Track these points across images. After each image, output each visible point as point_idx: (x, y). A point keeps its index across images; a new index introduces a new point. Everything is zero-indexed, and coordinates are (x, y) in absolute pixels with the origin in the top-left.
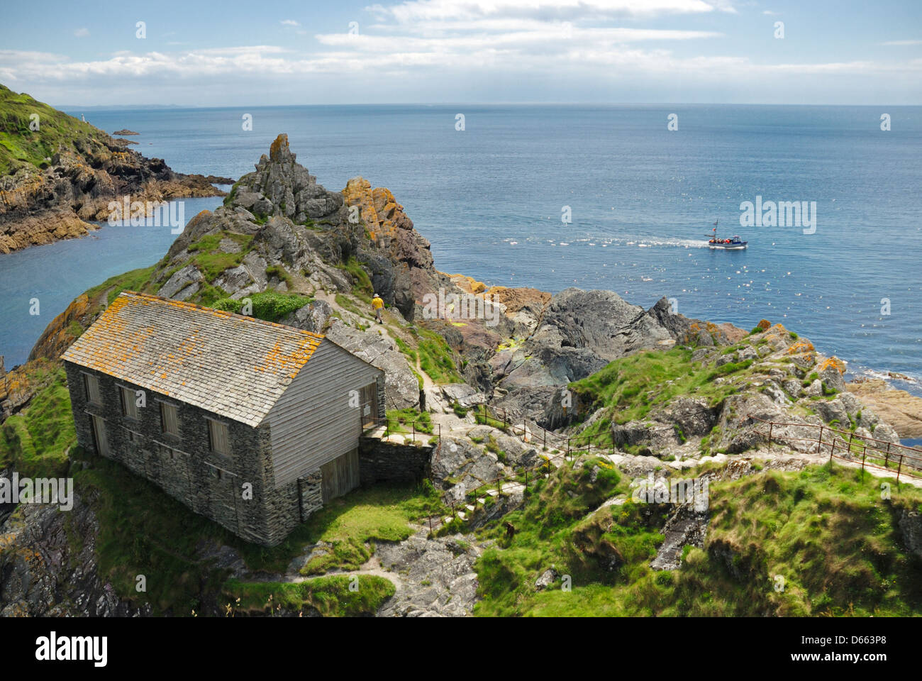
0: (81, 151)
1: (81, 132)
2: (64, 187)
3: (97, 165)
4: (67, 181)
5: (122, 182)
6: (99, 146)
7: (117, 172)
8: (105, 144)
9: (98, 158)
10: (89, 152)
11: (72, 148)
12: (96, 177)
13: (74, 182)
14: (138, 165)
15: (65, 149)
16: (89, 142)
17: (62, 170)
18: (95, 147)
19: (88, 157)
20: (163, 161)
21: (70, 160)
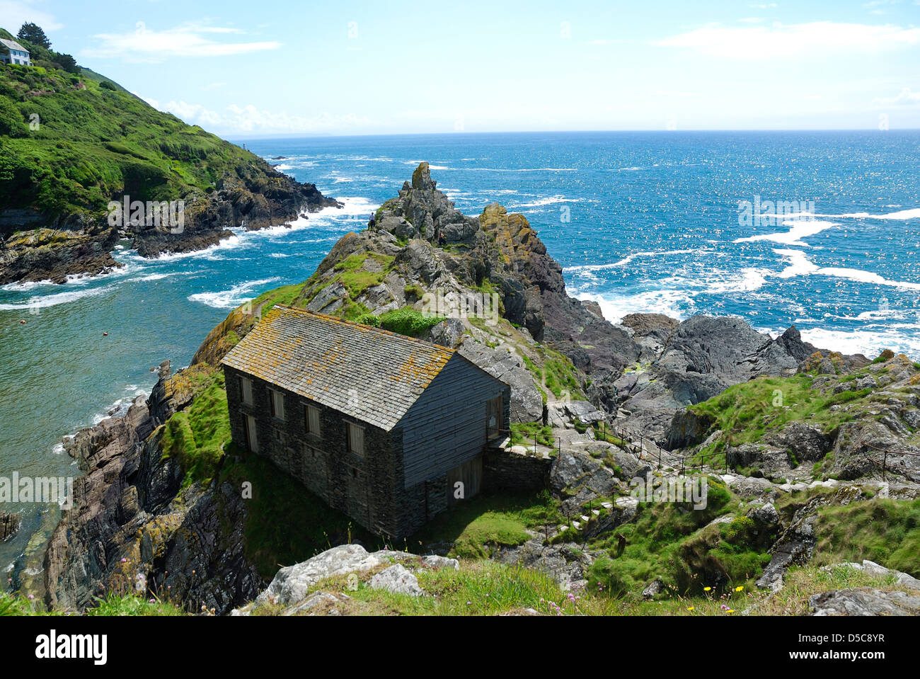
0: (242, 176)
1: (242, 159)
2: (227, 209)
3: (255, 189)
4: (228, 204)
5: (277, 206)
6: (258, 172)
7: (274, 195)
8: (263, 170)
9: (257, 183)
10: (249, 177)
11: (234, 174)
12: (253, 200)
13: (234, 205)
14: (291, 189)
15: (228, 175)
16: (249, 169)
17: (225, 194)
18: (254, 172)
19: (248, 183)
20: (314, 186)
21: (232, 185)
